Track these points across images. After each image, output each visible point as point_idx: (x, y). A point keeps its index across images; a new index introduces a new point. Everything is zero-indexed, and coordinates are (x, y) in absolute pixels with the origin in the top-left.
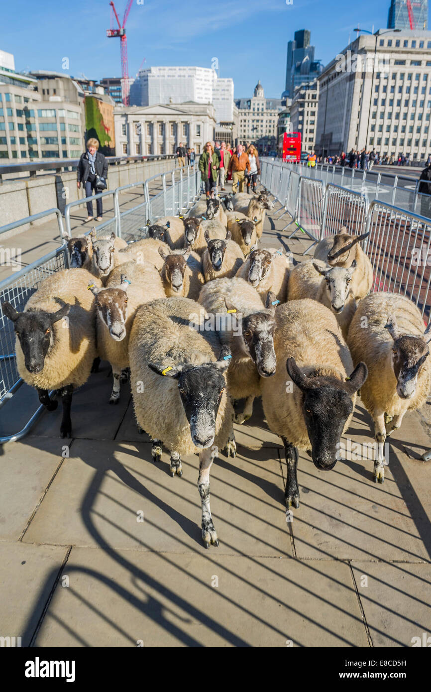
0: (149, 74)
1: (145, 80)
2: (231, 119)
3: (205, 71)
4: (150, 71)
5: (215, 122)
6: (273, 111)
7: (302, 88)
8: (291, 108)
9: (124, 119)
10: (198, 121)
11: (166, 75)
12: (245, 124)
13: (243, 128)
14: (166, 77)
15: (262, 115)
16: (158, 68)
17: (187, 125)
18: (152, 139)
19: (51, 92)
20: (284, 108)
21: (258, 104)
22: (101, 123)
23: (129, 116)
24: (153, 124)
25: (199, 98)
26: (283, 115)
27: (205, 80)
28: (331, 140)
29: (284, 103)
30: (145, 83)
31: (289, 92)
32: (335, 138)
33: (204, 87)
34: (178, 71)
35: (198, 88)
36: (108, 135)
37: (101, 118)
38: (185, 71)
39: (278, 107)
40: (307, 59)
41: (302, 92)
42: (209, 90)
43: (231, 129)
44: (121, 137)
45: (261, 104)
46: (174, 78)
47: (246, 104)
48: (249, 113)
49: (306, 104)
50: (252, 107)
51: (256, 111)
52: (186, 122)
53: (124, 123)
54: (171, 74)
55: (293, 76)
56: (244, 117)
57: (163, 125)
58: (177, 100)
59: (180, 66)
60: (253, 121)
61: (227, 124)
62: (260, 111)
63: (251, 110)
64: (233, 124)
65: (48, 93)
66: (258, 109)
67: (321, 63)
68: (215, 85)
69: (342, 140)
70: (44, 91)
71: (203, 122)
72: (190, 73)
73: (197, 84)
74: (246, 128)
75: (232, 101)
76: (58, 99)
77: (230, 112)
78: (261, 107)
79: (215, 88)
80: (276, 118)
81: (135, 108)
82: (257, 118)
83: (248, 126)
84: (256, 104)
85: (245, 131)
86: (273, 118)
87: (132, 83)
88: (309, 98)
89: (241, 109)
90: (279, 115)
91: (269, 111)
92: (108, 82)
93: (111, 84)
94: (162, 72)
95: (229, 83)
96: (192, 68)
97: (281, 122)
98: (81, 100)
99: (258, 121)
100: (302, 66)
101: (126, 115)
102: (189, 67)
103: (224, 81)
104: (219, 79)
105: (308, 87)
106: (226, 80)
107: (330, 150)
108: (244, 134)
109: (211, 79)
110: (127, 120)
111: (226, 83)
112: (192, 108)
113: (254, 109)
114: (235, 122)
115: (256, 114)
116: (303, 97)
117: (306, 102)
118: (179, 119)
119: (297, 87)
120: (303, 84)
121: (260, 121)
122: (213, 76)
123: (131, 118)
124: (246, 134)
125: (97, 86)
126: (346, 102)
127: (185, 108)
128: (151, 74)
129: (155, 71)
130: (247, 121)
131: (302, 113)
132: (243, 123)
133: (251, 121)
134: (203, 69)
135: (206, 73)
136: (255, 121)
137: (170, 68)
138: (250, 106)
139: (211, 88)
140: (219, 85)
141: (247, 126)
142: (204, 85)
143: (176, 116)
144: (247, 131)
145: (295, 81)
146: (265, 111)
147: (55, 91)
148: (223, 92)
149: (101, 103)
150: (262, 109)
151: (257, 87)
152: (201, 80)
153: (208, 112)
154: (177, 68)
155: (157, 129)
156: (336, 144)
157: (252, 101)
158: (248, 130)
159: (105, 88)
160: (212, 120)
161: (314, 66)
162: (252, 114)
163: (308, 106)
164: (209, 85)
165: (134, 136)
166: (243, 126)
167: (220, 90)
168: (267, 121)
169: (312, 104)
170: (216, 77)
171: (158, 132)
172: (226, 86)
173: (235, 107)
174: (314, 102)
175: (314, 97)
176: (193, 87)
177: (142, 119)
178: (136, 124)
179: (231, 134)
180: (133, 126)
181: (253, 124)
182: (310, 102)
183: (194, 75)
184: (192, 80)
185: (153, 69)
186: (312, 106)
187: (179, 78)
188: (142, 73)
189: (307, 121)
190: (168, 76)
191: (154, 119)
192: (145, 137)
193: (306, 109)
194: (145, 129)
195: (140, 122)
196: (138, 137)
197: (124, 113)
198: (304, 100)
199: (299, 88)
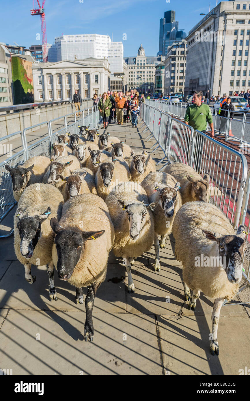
0: (61, 40)
1: (59, 45)
2: (122, 71)
3: (102, 37)
4: (62, 38)
5: (110, 73)
6: (151, 65)
7: (173, 47)
8: (165, 62)
9: (40, 72)
10: (96, 72)
11: (74, 41)
12: (132, 74)
13: (131, 78)
14: (74, 42)
15: (144, 68)
16: (68, 36)
17: (88, 75)
18: (62, 86)
20: (159, 63)
21: (141, 61)
22: (25, 76)
23: (44, 70)
24: (62, 75)
25: (98, 56)
26: (159, 67)
27: (102, 43)
28: (198, 83)
29: (159, 59)
30: (59, 47)
31: (162, 51)
32: (202, 82)
33: (101, 49)
34: (82, 38)
35: (97, 49)
38: (88, 37)
39: (155, 62)
40: (174, 29)
41: (174, 50)
42: (105, 50)
43: (122, 78)
44: (38, 86)
46: (80, 42)
47: (132, 61)
48: (134, 67)
49: (177, 58)
50: (137, 62)
51: (140, 65)
52: (87, 73)
53: (40, 75)
54: (78, 40)
55: (165, 41)
56: (131, 70)
57: (69, 76)
58: (81, 57)
59: (84, 34)
60: (138, 72)
61: (119, 74)
62: (143, 65)
63: (136, 65)
64: (123, 74)
66: (141, 64)
68: (110, 47)
71: (100, 73)
72: (92, 38)
73: (96, 46)
74: (133, 78)
75: (123, 58)
77: (121, 66)
78: (143, 62)
79: (110, 49)
80: (154, 70)
81: (48, 64)
82: (140, 70)
83: (134, 76)
84: (140, 61)
85: (132, 79)
86: (151, 70)
87: (50, 47)
88: (179, 54)
89: (129, 64)
90: (156, 67)
91: (149, 65)
92: (35, 48)
93: (37, 49)
94: (71, 39)
95: (120, 45)
96: (92, 35)
97: (158, 72)
98: (8, 59)
99: (141, 72)
100: (171, 34)
101: (41, 69)
102: (90, 35)
103: (116, 44)
104: (112, 43)
105: (178, 46)
106: (118, 43)
108: (132, 81)
109: (107, 43)
110: (42, 73)
111: (118, 45)
112: (92, 63)
113: (138, 64)
114: (125, 73)
115: (140, 68)
116: (174, 53)
117: (177, 56)
118: (81, 71)
119: (169, 47)
120: (174, 44)
121: (142, 72)
122: (108, 41)
123: (45, 71)
124: (133, 82)
125: (26, 50)
127: (86, 63)
128: (63, 40)
129: (66, 38)
130: (133, 73)
131: (174, 65)
132: (131, 74)
133: (136, 73)
134: (101, 36)
135: (104, 39)
136: (139, 73)
137: (77, 35)
138: (135, 62)
139: (107, 49)
140: (112, 47)
141: (133, 76)
142: (102, 47)
143: (80, 69)
145: (166, 44)
146: (146, 65)
148: (115, 52)
149: (24, 61)
150: (144, 64)
151: (140, 49)
152: (100, 43)
153: (104, 65)
154: (82, 35)
155: (65, 79)
156: (202, 86)
157: (136, 59)
158: (134, 79)
159: (32, 52)
160: (107, 71)
162: (137, 68)
163: (178, 60)
164: (106, 47)
165: (47, 84)
166: (130, 76)
167: (114, 51)
168: (147, 72)
169: (181, 58)
170: (110, 41)
171: (65, 81)
172: (118, 47)
173: (125, 63)
174: (182, 56)
175: (182, 53)
176: (94, 48)
177: (54, 72)
178: (49, 75)
179: (122, 82)
180: (47, 77)
181: (138, 74)
182: (180, 56)
183: (94, 40)
184: (93, 43)
185: (64, 36)
186: (181, 60)
187: (83, 42)
188: (57, 40)
189: (178, 70)
190: (76, 41)
191: (62, 71)
192: (56, 85)
193: (177, 62)
194: (56, 79)
195: (52, 74)
196: (50, 85)
197: (39, 68)
198: (175, 55)
199: (171, 47)
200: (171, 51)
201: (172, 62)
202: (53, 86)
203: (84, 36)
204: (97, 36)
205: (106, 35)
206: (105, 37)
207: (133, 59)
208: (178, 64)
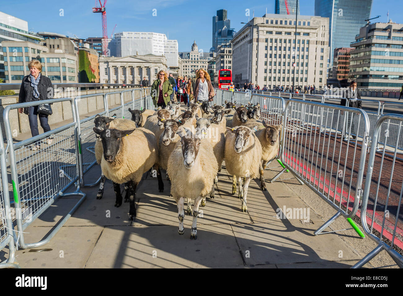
0: (121, 36)
1: (118, 40)
2: (177, 65)
3: (159, 35)
4: (122, 34)
5: (167, 67)
6: (204, 60)
7: (222, 46)
8: (216, 58)
9: (106, 64)
10: (156, 66)
11: (133, 37)
12: (186, 68)
13: (185, 71)
14: (133, 39)
15: (197, 63)
16: (128, 32)
17: (148, 69)
18: (125, 77)
19: (56, 47)
20: (212, 58)
21: (195, 56)
22: (89, 67)
23: (109, 63)
24: (126, 68)
25: (155, 51)
26: (211, 63)
27: (159, 41)
28: (241, 78)
29: (212, 55)
30: (119, 41)
31: (214, 49)
32: (243, 77)
33: (158, 45)
34: (140, 35)
35: (154, 46)
36: (94, 75)
37: (89, 64)
38: (147, 35)
39: (207, 58)
40: (225, 28)
41: (222, 49)
42: (162, 47)
43: (177, 72)
44: (104, 76)
45: (196, 56)
46: (138, 39)
47: (186, 55)
48: (188, 61)
49: (225, 56)
50: (191, 57)
51: (193, 60)
52: (148, 67)
53: (106, 67)
54: (136, 37)
55: (217, 38)
56: (186, 64)
57: (132, 69)
58: (141, 53)
59: (142, 32)
60: (192, 66)
61: (174, 68)
62: (196, 60)
63: (190, 60)
64: (178, 68)
65: (54, 48)
66: (195, 59)
67: (234, 30)
68: (166, 44)
69: (248, 78)
70: (50, 46)
71: (159, 67)
72: (149, 36)
73: (154, 43)
74: (187, 71)
75: (178, 54)
76: (61, 51)
77: (176, 61)
78: (196, 57)
79: (166, 46)
80: (207, 65)
81: (113, 58)
82: (194, 64)
83: (189, 69)
84: (193, 56)
85: (186, 73)
86: (204, 65)
87: (110, 42)
88: (227, 53)
89: (184, 58)
90: (208, 62)
91: (202, 60)
92: (92, 40)
93: (95, 41)
94: (130, 36)
95: (175, 43)
96: (150, 33)
97: (210, 67)
98: (76, 52)
99: (195, 66)
100: (222, 32)
101: (107, 62)
102: (148, 33)
103: (171, 41)
104: (168, 40)
105: (226, 46)
106: (173, 41)
107: (241, 84)
108: (186, 74)
109: (163, 40)
110: (108, 66)
111: (173, 43)
112: (153, 59)
113: (192, 59)
114: (180, 68)
115: (193, 62)
116: (223, 52)
117: (225, 55)
118: (143, 65)
119: (219, 46)
120: (223, 44)
121: (196, 67)
122: (165, 39)
123: (111, 64)
124: (187, 74)
125: (85, 43)
126: (249, 56)
127: (147, 58)
128: (123, 36)
129: (125, 34)
130: (187, 66)
131: (223, 62)
132: (185, 68)
133: (190, 66)
134: (158, 34)
135: (160, 37)
136: (193, 66)
137: (136, 32)
138: (189, 57)
139: (163, 46)
140: (168, 44)
141: (187, 69)
142: (158, 43)
143: (141, 63)
144: (188, 73)
145: (218, 41)
146: (199, 60)
147: (58, 46)
148: (171, 48)
149: (90, 54)
150: (198, 59)
151: (194, 45)
152: (157, 40)
153: (162, 61)
154: (141, 33)
155: (128, 71)
156: (244, 80)
157: (190, 54)
158: (189, 72)
159: (90, 44)
160: (165, 66)
161: (230, 32)
162: (191, 62)
163: (227, 58)
164: (162, 44)
165: (112, 75)
166: (185, 69)
167: (169, 47)
168: (201, 66)
169: (229, 56)
170: (166, 39)
171: (129, 73)
172: (173, 44)
173: (179, 58)
174: (230, 55)
175: (230, 52)
176: (151, 45)
177: (118, 65)
178: (114, 68)
179: (177, 74)
180: (112, 69)
181: (192, 68)
182: (228, 55)
183: (152, 37)
184: (150, 40)
185: (124, 33)
186: (229, 58)
187: (142, 39)
188: (116, 35)
189: (226, 66)
190: (135, 38)
191: (126, 65)
192: (121, 76)
193: (225, 59)
194: (120, 71)
195: (117, 67)
196: (115, 76)
197: (106, 61)
198: (224, 54)
199: (220, 46)
200: (220, 50)
201: (222, 59)
202: (117, 77)
203: (142, 34)
204: (154, 34)
205: (162, 33)
206: (161, 35)
207: (187, 54)
208: (226, 61)
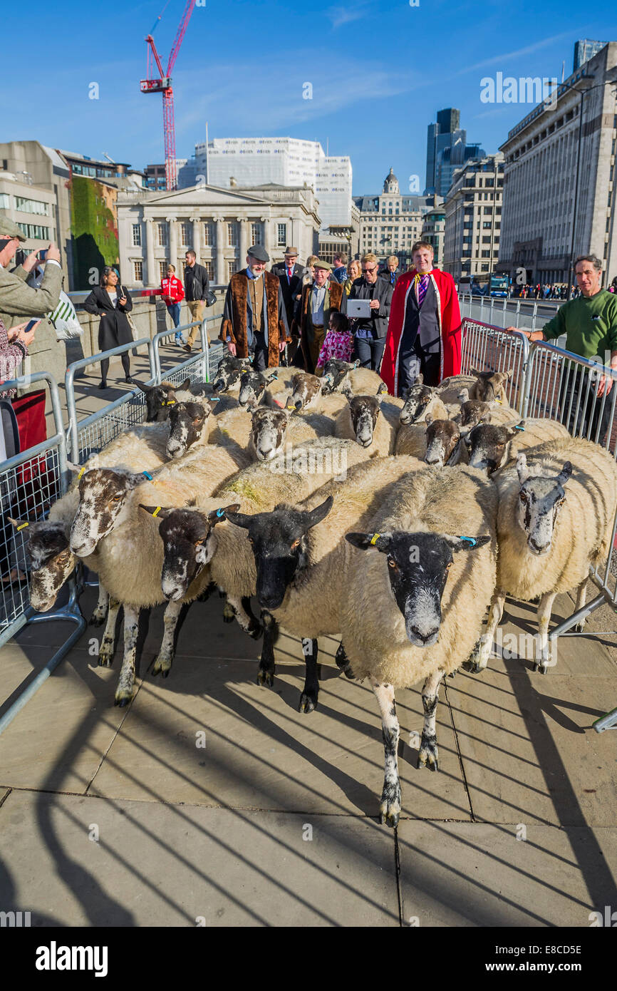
0: (209, 150)
1: (204, 161)
2: (348, 222)
3: (304, 145)
6: (413, 214)
7: (467, 169)
8: (445, 206)
11: (238, 151)
12: (370, 233)
13: (367, 239)
14: (238, 154)
15: (397, 220)
16: (226, 140)
20: (431, 208)
21: (390, 204)
26: (431, 217)
27: (304, 159)
29: (430, 202)
32: (550, 249)
33: (301, 171)
34: (257, 144)
35: (292, 172)
38: (271, 144)
39: (420, 208)
40: (459, 142)
42: (311, 175)
43: (349, 239)
44: (130, 248)
45: (394, 204)
46: (251, 156)
47: (371, 204)
48: (376, 217)
50: (381, 207)
51: (387, 214)
54: (246, 149)
55: (440, 167)
56: (369, 224)
59: (261, 136)
60: (383, 229)
61: (341, 230)
62: (394, 213)
63: (380, 213)
64: (352, 230)
66: (391, 211)
68: (320, 168)
72: (279, 147)
73: (290, 167)
74: (373, 239)
75: (350, 196)
77: (347, 213)
78: (394, 207)
79: (322, 172)
80: (419, 225)
82: (389, 224)
83: (376, 236)
84: (387, 204)
85: (370, 244)
86: (413, 224)
87: (182, 166)
88: (481, 186)
89: (365, 210)
90: (424, 218)
91: (408, 214)
92: (156, 171)
93: (162, 173)
94: (231, 147)
95: (344, 164)
96: (282, 139)
97: (429, 228)
99: (390, 228)
100: (453, 152)
102: (276, 139)
103: (335, 161)
104: (327, 158)
105: (478, 167)
106: (339, 159)
109: (314, 157)
111: (341, 164)
113: (384, 211)
114: (355, 229)
115: (387, 219)
116: (471, 183)
119: (457, 171)
120: (470, 163)
121: (393, 229)
122: (318, 154)
123: (150, 213)
124: (373, 248)
125: (130, 173)
127: (257, 193)
128: (212, 150)
129: (219, 144)
130: (373, 229)
131: (469, 211)
132: (367, 233)
133: (379, 229)
134: (301, 140)
135: (307, 149)
136: (386, 229)
137: (245, 139)
138: (377, 207)
139: (314, 172)
140: (327, 168)
141: (373, 236)
142: (302, 166)
143: (238, 208)
144: (373, 244)
145: (443, 173)
146: (401, 213)
148: (334, 179)
150: (397, 211)
151: (389, 178)
152: (298, 159)
154: (257, 140)
157: (380, 199)
158: (376, 242)
159: (144, 178)
160: (311, 217)
162: (381, 218)
163: (480, 199)
164: (311, 168)
165: (155, 246)
166: (367, 236)
167: (330, 175)
168: (404, 229)
169: (486, 195)
170: (322, 153)
172: (340, 168)
173: (355, 208)
175: (490, 183)
176: (283, 169)
177: (171, 215)
178: (160, 222)
179: (348, 247)
180: (154, 228)
181: (383, 233)
182: (484, 191)
183: (285, 150)
184: (281, 158)
185: (216, 142)
186: (486, 199)
187: (259, 154)
188: (198, 150)
189: (479, 223)
190: (242, 152)
192: (178, 249)
193: (477, 203)
194: (177, 232)
195: (168, 220)
196: (163, 248)
197: (135, 204)
198: (472, 188)
199: (462, 171)
200: (462, 179)
201: (466, 204)
202: (168, 251)
203: (261, 142)
204: (292, 143)
205: (313, 140)
206: (310, 146)
208: (479, 208)
